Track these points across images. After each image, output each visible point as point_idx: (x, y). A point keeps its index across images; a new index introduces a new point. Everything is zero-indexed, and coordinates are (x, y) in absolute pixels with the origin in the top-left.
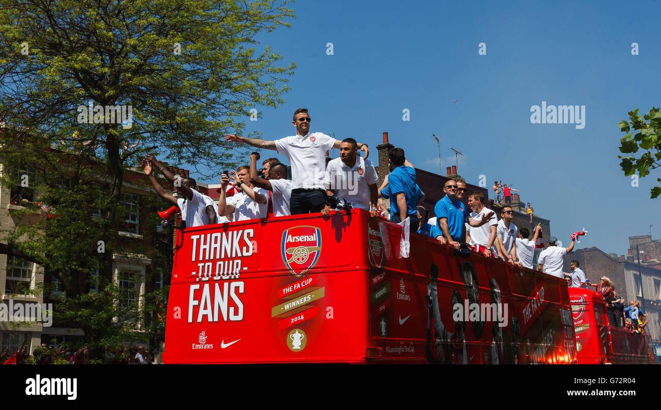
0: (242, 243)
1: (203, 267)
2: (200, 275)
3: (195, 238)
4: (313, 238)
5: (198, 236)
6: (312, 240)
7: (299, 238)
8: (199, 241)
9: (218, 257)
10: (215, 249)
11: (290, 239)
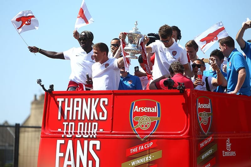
0: (98, 109)
1: (68, 125)
2: (65, 131)
3: (60, 100)
4: (155, 110)
5: (63, 99)
6: (154, 111)
7: (143, 109)
8: (63, 102)
9: (79, 118)
10: (77, 111)
11: (137, 109)
